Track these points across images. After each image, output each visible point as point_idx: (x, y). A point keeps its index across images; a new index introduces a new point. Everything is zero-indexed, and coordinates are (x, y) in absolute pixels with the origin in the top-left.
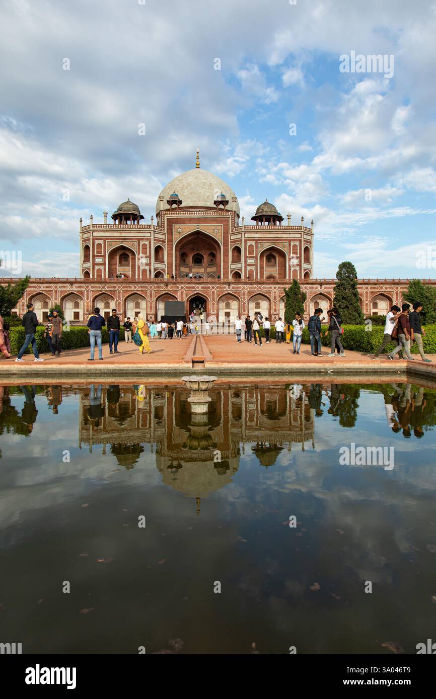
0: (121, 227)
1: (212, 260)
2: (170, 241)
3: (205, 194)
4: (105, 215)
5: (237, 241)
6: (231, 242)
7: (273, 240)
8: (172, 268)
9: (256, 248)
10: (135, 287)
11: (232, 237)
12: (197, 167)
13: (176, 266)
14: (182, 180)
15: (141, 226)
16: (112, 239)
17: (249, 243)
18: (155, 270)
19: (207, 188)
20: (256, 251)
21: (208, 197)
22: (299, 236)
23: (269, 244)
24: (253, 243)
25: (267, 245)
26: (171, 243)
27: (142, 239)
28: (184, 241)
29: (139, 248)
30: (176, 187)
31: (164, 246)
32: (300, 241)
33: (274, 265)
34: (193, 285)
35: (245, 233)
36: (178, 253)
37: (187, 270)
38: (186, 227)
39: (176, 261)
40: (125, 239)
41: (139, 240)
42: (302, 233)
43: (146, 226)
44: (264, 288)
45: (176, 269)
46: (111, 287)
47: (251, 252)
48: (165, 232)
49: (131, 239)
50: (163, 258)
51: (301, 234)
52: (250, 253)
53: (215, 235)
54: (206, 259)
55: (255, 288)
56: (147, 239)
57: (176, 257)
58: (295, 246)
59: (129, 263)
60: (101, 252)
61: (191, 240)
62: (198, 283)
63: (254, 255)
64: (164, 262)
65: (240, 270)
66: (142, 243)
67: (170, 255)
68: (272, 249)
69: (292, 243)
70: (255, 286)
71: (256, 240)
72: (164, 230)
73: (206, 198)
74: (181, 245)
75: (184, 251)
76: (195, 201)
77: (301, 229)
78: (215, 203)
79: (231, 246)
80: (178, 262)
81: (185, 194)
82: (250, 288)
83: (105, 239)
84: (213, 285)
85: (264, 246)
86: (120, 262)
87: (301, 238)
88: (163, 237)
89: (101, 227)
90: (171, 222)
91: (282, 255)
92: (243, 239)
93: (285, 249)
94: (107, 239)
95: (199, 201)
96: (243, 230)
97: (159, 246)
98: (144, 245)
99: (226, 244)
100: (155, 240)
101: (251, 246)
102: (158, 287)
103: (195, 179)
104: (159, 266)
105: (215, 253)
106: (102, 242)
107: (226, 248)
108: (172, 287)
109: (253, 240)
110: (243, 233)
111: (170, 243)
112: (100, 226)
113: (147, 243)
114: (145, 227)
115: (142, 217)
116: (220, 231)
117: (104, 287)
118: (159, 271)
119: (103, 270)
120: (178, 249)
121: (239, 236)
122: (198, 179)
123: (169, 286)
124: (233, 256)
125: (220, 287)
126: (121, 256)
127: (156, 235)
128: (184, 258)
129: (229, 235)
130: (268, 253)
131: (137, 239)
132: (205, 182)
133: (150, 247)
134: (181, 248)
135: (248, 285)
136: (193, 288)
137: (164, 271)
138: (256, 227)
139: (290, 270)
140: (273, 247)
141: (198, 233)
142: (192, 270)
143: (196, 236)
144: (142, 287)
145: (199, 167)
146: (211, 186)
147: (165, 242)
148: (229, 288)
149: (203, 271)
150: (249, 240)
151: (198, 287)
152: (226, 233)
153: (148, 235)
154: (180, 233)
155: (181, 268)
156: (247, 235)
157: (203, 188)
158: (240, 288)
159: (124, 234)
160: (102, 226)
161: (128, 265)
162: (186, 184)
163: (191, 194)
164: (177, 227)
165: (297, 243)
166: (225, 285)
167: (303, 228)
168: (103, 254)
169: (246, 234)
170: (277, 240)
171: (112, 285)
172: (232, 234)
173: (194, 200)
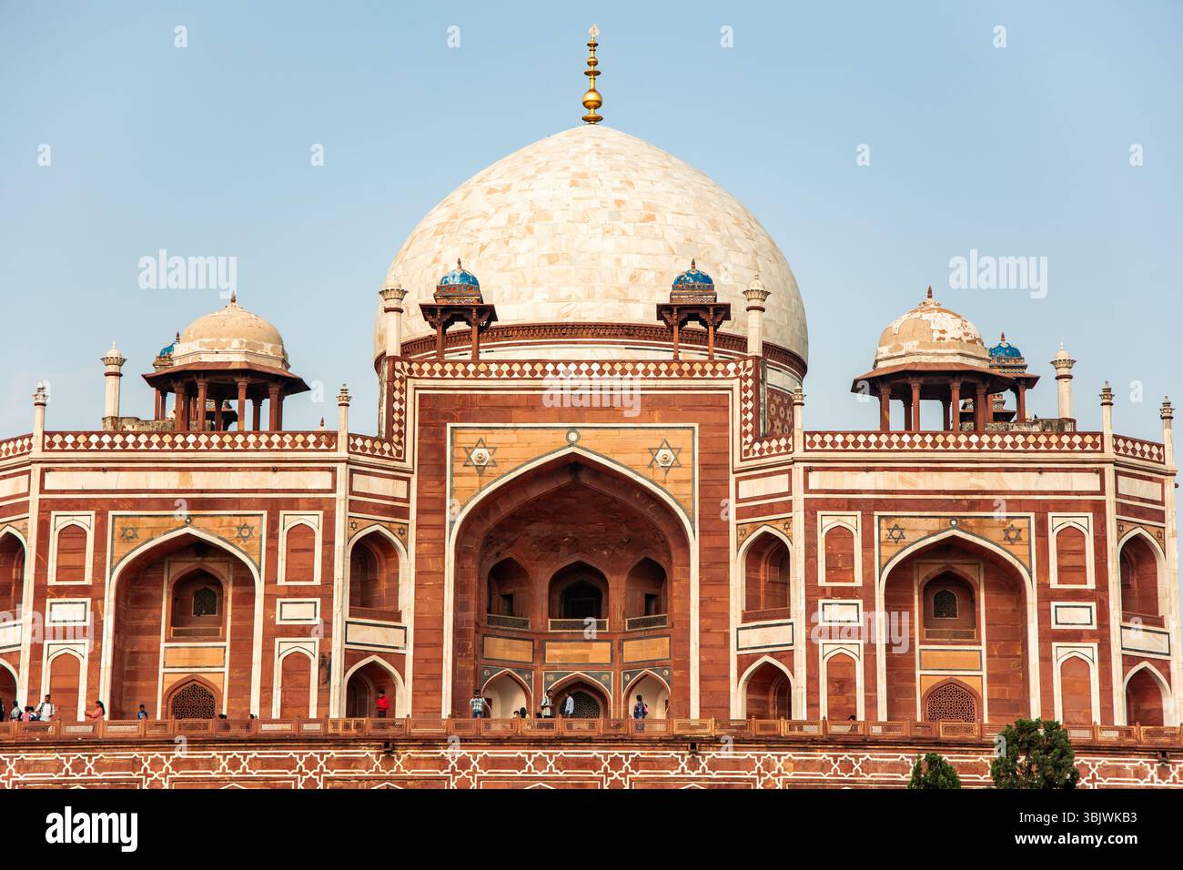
0: (185, 444)
1: (649, 598)
2: (433, 508)
3: (618, 261)
4: (116, 369)
5: (771, 509)
6: (740, 513)
7: (955, 505)
8: (439, 645)
9: (868, 544)
10: (234, 764)
11: (749, 489)
12: (587, 119)
13: (459, 632)
14: (507, 189)
15: (287, 439)
16: (137, 504)
17: (827, 521)
18: (351, 657)
19: (629, 229)
20: (868, 563)
21: (633, 277)
22: (1089, 482)
23: (933, 524)
24: (852, 521)
25: (922, 531)
26: (434, 520)
27: (292, 504)
28: (506, 508)
29: (272, 550)
30: (474, 224)
31: (403, 532)
32: (1099, 509)
33: (970, 635)
34: (519, 753)
35: (808, 470)
36: (471, 564)
37: (520, 652)
38: (510, 437)
39: (459, 606)
40: (202, 503)
41: (274, 506)
42: (1109, 470)
43: (312, 439)
44: (867, 767)
45: (459, 648)
46: (116, 766)
47: (840, 566)
48: (408, 464)
49: (236, 504)
50: (394, 593)
51: (1101, 472)
52: (832, 571)
53: (660, 475)
54: (619, 592)
55: (825, 766)
56: (315, 505)
57: (460, 588)
58: (1070, 535)
59: (221, 622)
60: (82, 568)
61: (537, 499)
62: (538, 742)
63: (858, 581)
64: (397, 616)
65: (787, 656)
66: (288, 520)
67: (427, 578)
68: (951, 547)
69: (1056, 522)
70: (822, 756)
71: (867, 506)
72: (400, 456)
73: (624, 280)
74: (490, 524)
75: (507, 555)
76: (568, 299)
77: (1098, 447)
78: (660, 317)
79: (742, 534)
80: (471, 614)
81: (521, 261)
82: (797, 765)
83: (102, 505)
84: (616, 753)
85: (909, 537)
86: (175, 620)
87: (1102, 492)
88: (397, 489)
89: (88, 444)
90: (436, 413)
91: (1007, 580)
92: (798, 498)
93: (1019, 549)
94: (115, 505)
95: (590, 296)
96: (799, 452)
97: (376, 533)
98: (301, 532)
99: (713, 527)
100: (353, 506)
101: (839, 536)
102: (347, 763)
103: (574, 184)
104: (371, 635)
105: (662, 562)
106: (86, 520)
107: (717, 542)
108: (414, 763)
109: (851, 505)
110: (798, 470)
111: (429, 520)
112: (82, 439)
113: (314, 520)
114: (305, 444)
115: (297, 386)
116: (685, 458)
117: (78, 766)
118: (373, 664)
119: (84, 664)
120: (474, 544)
121: (778, 484)
122: (588, 186)
123: (403, 755)
124: (751, 583)
125: (650, 764)
126: (179, 588)
127: (361, 484)
128: (509, 591)
129: (732, 478)
130: (934, 568)
131: (263, 504)
132: (619, 203)
133: (329, 542)
134: (489, 542)
135: (790, 754)
136: (519, 763)
137: (398, 660)
138: (873, 439)
139: (1046, 659)
140: (954, 538)
141: (573, 464)
142: (549, 652)
143: (565, 480)
144: (267, 764)
145: (597, 119)
146: (651, 218)
147: (404, 513)
148: (694, 764)
149: (606, 659)
150: (828, 505)
151: (540, 762)
152: (714, 470)
153: (322, 480)
154: (481, 470)
155: (489, 641)
156: (816, 480)
157: (608, 232)
158: (749, 764)
159: (200, 481)
160: (94, 439)
161: (215, 635)
162: (525, 215)
163: (552, 259)
164: (466, 438)
165: (1084, 521)
166: (673, 753)
167: (1109, 443)
168: (88, 581)
169: (813, 476)
170: (973, 505)
171: (124, 755)
172: (748, 474)
173: (564, 292)
